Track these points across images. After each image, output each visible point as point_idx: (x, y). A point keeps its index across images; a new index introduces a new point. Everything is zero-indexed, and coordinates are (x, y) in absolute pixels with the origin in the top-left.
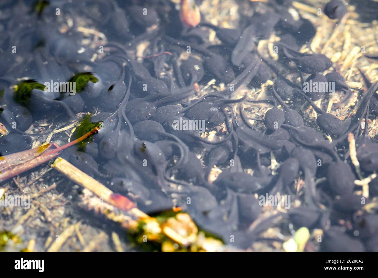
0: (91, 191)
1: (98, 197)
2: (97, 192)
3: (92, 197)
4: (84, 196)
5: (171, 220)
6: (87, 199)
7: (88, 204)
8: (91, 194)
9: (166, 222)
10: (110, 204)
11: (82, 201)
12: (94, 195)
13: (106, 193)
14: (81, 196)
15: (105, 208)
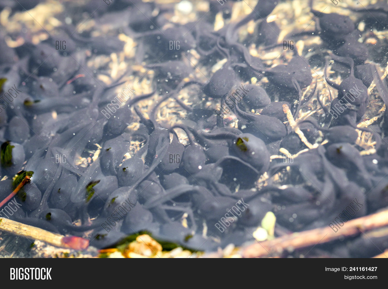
0: (42, 241)
1: (51, 244)
2: (49, 240)
3: (45, 246)
4: (37, 248)
5: (133, 245)
6: (41, 250)
7: (43, 254)
8: (42, 244)
9: (128, 248)
10: (64, 248)
11: (37, 253)
12: (46, 244)
13: (57, 239)
14: (34, 249)
15: (62, 253)
